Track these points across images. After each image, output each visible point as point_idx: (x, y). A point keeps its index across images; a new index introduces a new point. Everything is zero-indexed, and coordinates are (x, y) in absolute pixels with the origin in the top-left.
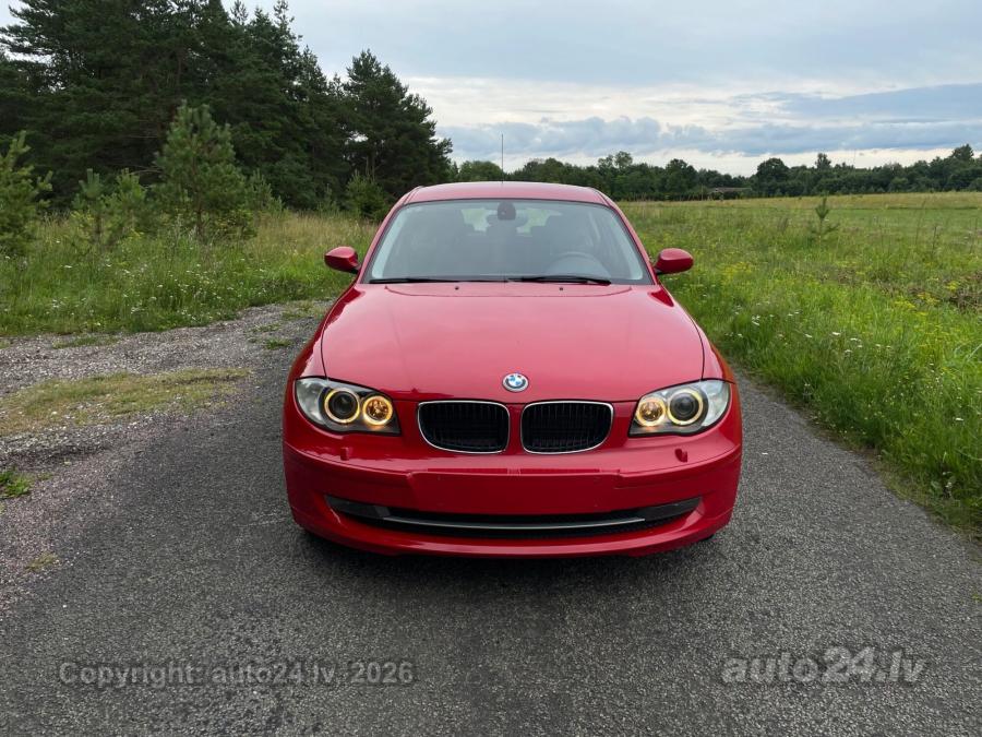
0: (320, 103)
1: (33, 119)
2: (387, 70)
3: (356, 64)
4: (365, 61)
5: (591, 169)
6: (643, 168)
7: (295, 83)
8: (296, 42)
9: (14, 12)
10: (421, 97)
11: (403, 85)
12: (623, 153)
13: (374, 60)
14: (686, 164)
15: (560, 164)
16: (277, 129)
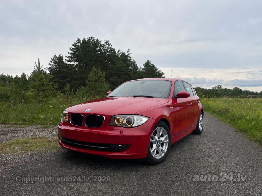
0: (136, 72)
1: (70, 76)
2: (153, 64)
3: (146, 63)
4: (148, 63)
5: (210, 90)
6: (226, 90)
7: (130, 68)
8: (131, 59)
9: (69, 53)
10: (162, 71)
11: (157, 68)
12: (219, 85)
13: (150, 62)
14: (239, 89)
15: (201, 88)
16: (124, 78)
